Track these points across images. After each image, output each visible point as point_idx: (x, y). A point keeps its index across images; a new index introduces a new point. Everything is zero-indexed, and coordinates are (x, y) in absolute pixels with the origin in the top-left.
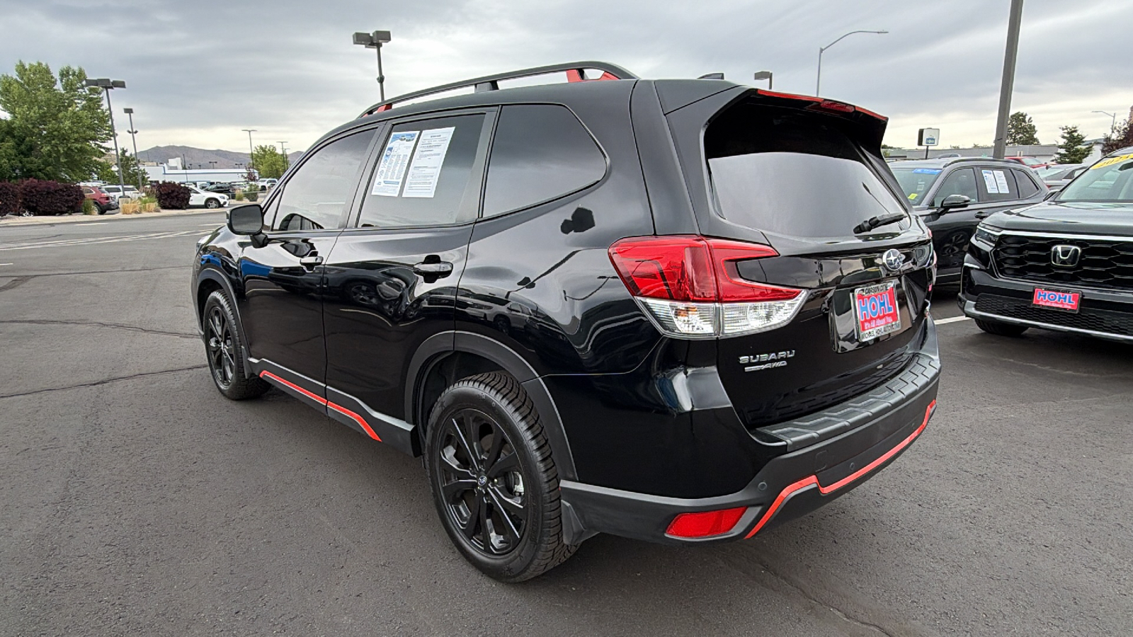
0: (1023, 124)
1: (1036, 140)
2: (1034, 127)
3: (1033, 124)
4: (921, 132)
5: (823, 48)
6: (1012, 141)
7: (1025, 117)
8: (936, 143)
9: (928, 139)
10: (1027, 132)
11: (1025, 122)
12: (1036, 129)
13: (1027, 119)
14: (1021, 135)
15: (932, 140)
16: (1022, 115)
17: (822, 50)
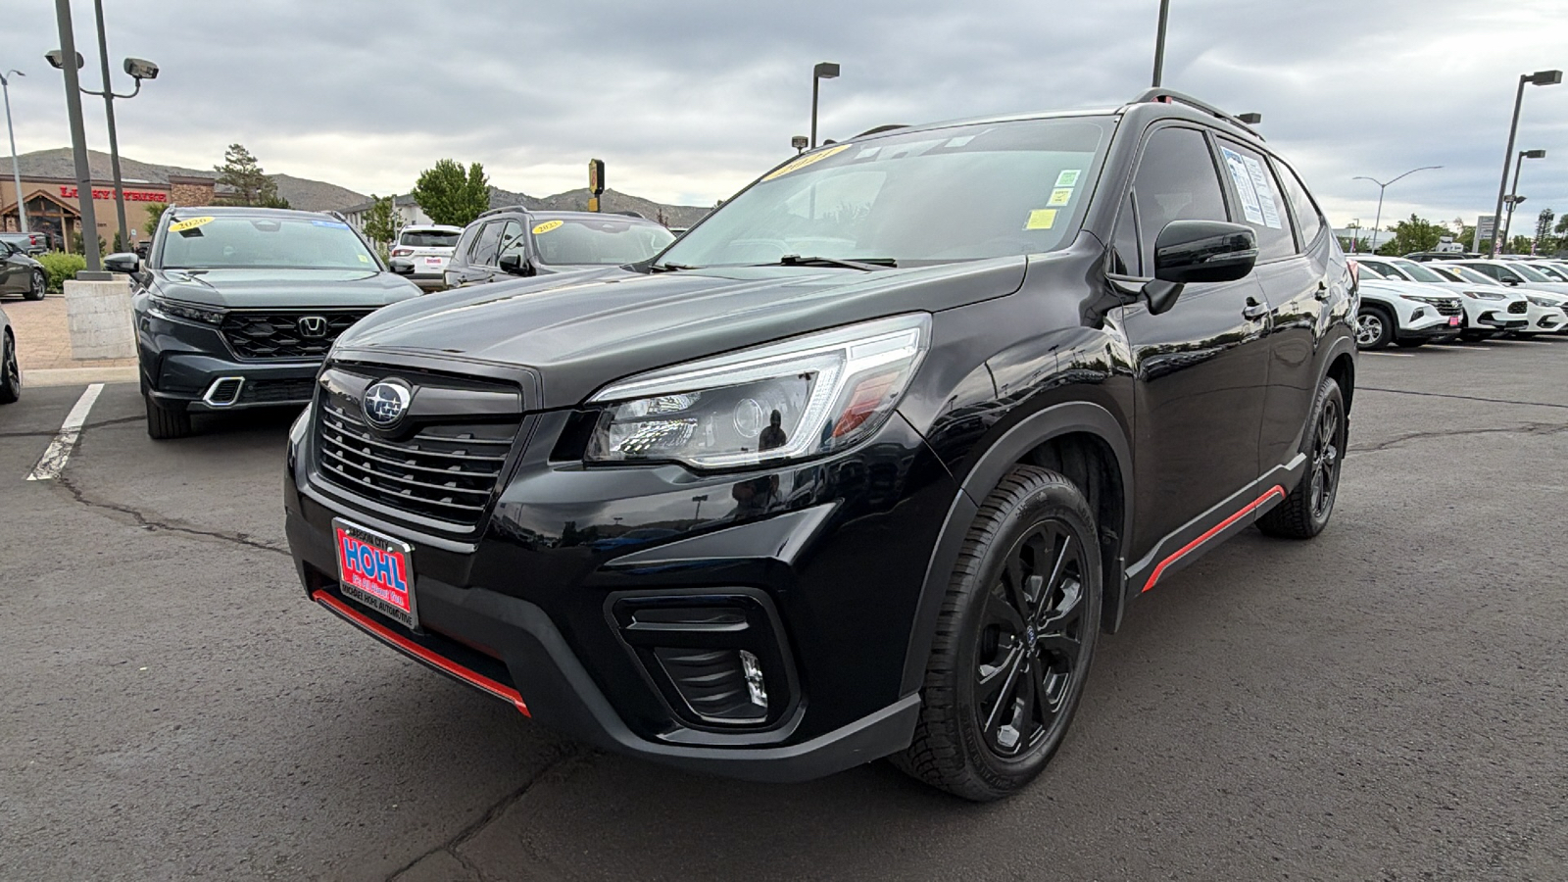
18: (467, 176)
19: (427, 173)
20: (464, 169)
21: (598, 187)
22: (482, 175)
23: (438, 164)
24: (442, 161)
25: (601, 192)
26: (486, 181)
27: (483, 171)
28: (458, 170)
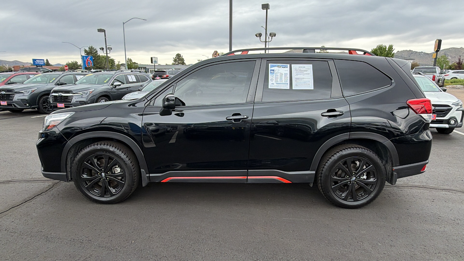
0: (180, 58)
1: (184, 63)
2: (183, 59)
3: (183, 58)
4: (152, 58)
5: (124, 22)
6: (178, 63)
7: (180, 55)
8: (157, 63)
9: (154, 61)
10: (182, 60)
11: (180, 57)
12: (184, 59)
13: (181, 56)
14: (180, 61)
15: (156, 62)
16: (179, 54)
17: (124, 23)
18: (387, 49)
19: (374, 49)
20: (386, 47)
21: (438, 49)
22: (392, 48)
23: (377, 46)
24: (379, 45)
25: (439, 51)
26: (393, 50)
27: (393, 47)
28: (384, 47)
